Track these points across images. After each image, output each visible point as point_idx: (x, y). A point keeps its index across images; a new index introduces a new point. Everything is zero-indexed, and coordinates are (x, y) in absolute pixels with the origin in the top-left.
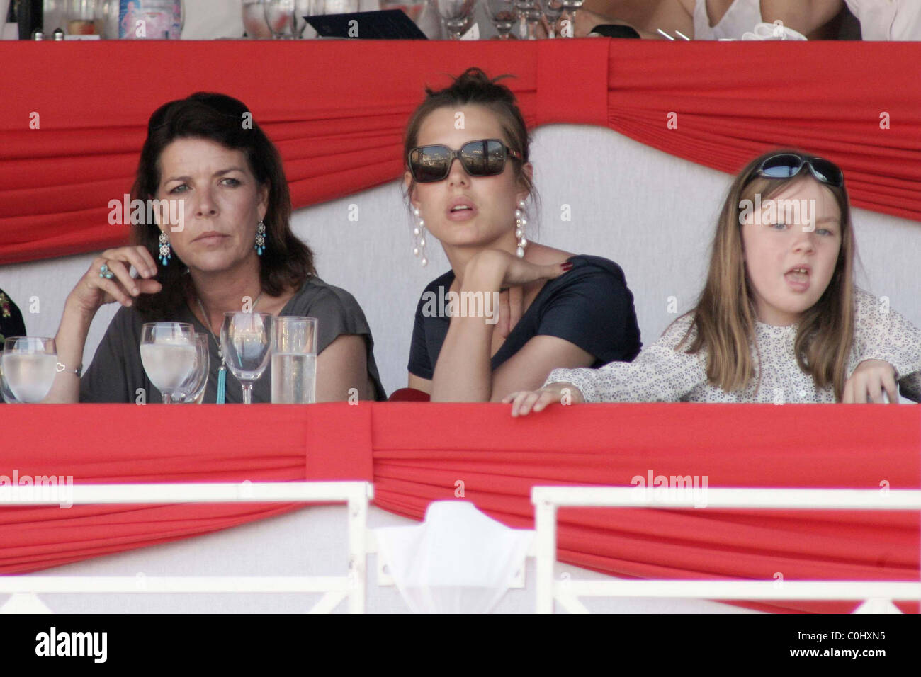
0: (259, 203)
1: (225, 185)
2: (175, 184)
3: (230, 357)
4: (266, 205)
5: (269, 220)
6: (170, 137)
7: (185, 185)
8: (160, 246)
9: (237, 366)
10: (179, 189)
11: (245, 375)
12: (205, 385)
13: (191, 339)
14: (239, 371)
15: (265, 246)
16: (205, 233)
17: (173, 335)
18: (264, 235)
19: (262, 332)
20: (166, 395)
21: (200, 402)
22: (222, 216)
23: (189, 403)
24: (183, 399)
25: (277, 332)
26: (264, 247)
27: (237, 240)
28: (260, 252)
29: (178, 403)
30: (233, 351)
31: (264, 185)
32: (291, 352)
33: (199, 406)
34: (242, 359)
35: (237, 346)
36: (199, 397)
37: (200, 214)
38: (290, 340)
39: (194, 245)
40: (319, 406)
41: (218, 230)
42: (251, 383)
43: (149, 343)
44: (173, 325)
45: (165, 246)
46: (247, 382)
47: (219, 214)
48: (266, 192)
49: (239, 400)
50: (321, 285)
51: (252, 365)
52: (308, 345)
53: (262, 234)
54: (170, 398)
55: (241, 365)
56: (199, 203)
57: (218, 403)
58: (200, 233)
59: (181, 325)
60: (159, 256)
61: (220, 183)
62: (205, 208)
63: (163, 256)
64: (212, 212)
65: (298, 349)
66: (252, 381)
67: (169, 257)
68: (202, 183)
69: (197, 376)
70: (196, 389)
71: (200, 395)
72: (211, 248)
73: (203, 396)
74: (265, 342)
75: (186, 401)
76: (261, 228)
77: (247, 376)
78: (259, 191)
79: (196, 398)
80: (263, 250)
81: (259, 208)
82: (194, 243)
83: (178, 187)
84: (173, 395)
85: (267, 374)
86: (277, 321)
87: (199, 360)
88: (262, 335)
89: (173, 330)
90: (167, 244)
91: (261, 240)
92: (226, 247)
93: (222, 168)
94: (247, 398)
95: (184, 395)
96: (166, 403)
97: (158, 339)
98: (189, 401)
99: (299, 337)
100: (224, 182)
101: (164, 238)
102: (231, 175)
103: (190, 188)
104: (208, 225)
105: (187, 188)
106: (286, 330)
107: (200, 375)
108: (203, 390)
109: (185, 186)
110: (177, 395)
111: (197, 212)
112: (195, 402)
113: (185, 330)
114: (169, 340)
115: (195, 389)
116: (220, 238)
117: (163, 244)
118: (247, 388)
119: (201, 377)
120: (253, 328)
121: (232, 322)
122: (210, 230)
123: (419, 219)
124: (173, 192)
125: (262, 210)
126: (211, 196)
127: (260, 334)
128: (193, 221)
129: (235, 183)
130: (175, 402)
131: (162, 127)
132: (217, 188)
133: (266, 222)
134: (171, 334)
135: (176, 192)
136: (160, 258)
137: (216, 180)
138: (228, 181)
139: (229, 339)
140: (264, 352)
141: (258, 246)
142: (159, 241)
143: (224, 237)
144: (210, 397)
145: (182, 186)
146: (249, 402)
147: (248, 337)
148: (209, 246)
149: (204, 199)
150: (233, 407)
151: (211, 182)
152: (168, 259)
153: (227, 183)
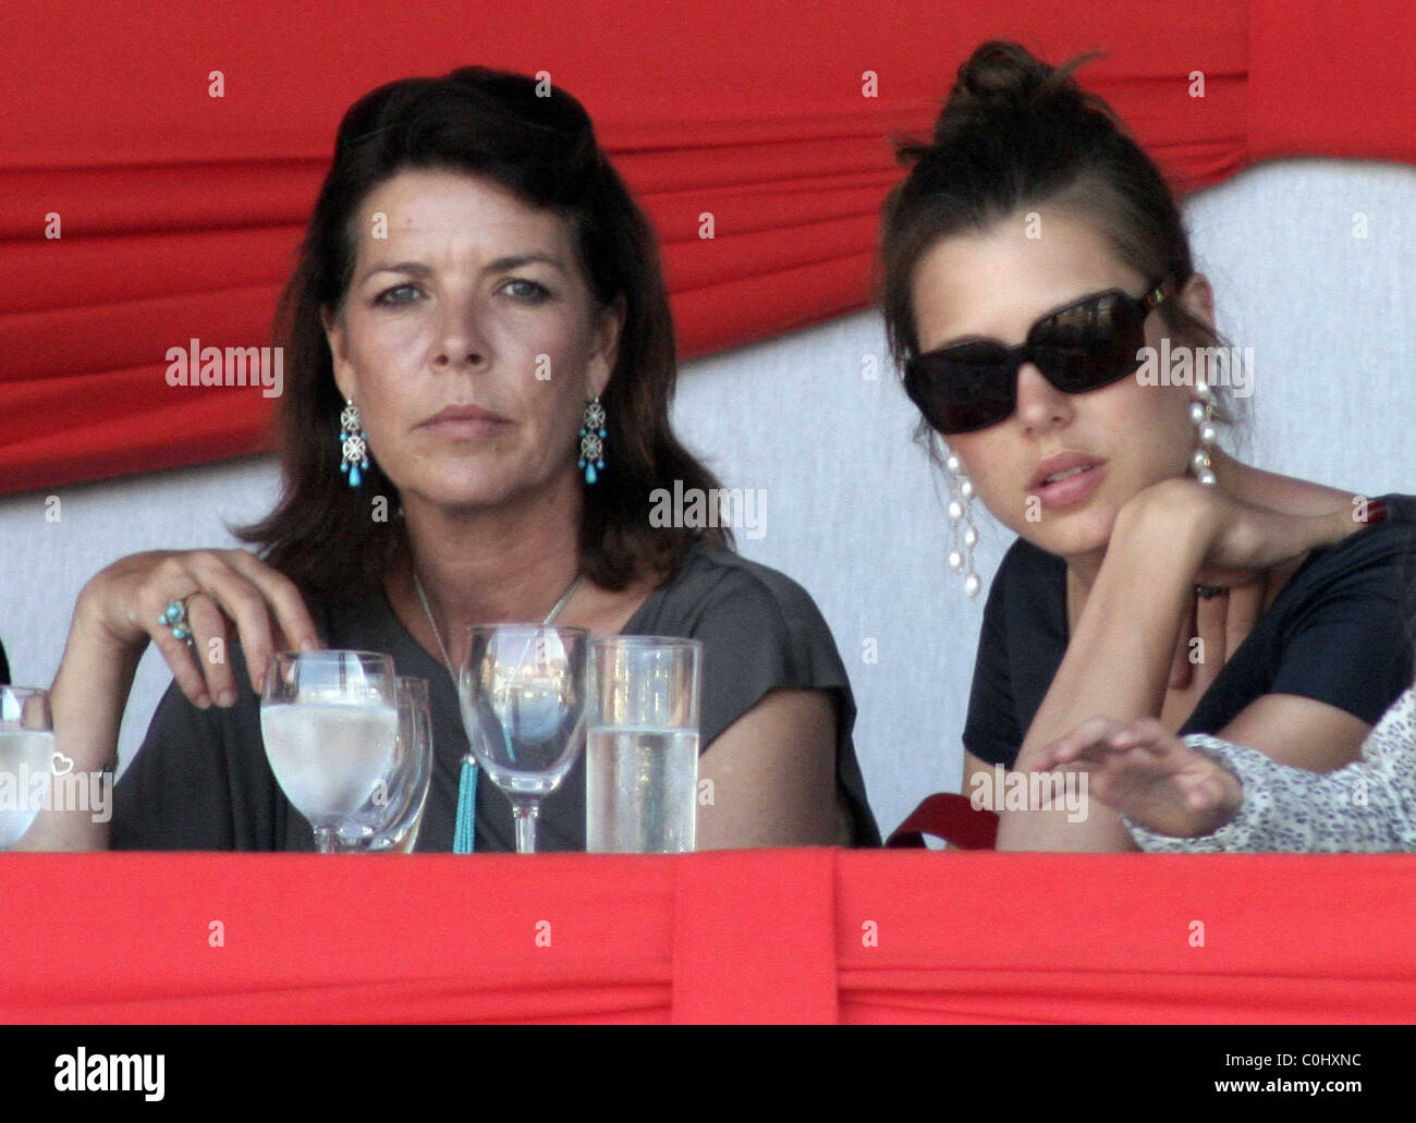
0: (592, 356)
1: (510, 297)
2: (389, 280)
3: (484, 737)
4: (613, 360)
5: (616, 398)
6: (388, 164)
7: (409, 286)
8: (343, 437)
9: (501, 760)
10: (395, 296)
11: (520, 782)
12: (422, 804)
13: (387, 692)
14: (509, 773)
15: (604, 460)
16: (450, 408)
17: (343, 682)
18: (603, 434)
19: (562, 673)
20: (324, 832)
21: (409, 849)
22: (498, 370)
23: (380, 850)
24: (366, 842)
25: (601, 674)
26: (601, 465)
27: (529, 435)
28: (591, 476)
29: (352, 852)
30: (491, 723)
31: (610, 309)
32: (636, 724)
33: (406, 856)
34: (515, 741)
35: (502, 710)
36: (406, 836)
37: (443, 360)
38: (633, 696)
39: (422, 438)
40: (704, 858)
41: (483, 404)
42: (536, 801)
43: (283, 702)
44: (342, 658)
45: (354, 437)
46: (525, 798)
47: (489, 368)
48: (614, 329)
49: (508, 843)
50: (728, 561)
51: (536, 756)
52: (679, 710)
53: (596, 432)
54: (335, 840)
55: (511, 756)
56: (443, 334)
57: (457, 850)
58: (439, 407)
59: (362, 658)
60: (340, 463)
61: (498, 292)
62: (456, 345)
63: (350, 464)
64: (473, 358)
65: (652, 717)
66: (537, 796)
67: (365, 465)
68: (454, 282)
69: (402, 782)
70: (399, 817)
71: (410, 831)
72: (460, 446)
73: (415, 834)
74: (572, 699)
75: (376, 845)
76: (595, 416)
77: (524, 784)
78: (596, 323)
79: (398, 838)
80: (599, 472)
81: (591, 364)
82: (418, 431)
83: (392, 290)
84: (341, 832)
85: (576, 780)
86: (601, 648)
87: (407, 743)
88: (564, 682)
89: (343, 669)
90: (359, 433)
91: (593, 447)
92: (500, 451)
93: (508, 251)
94: (525, 841)
95: (367, 832)
96: (324, 850)
97: (304, 691)
98: (380, 846)
99: (655, 687)
100: (510, 290)
101: (352, 419)
102: (529, 272)
103: (424, 296)
104: (458, 389)
105: (416, 294)
106: (622, 669)
107: (408, 781)
108: (416, 818)
109: (412, 289)
110: (350, 833)
111: (436, 354)
112: (399, 847)
113: (371, 669)
114: (331, 695)
115: (396, 815)
116: (487, 425)
117: (349, 434)
118: (524, 814)
119: (412, 788)
120: (542, 666)
121: (489, 651)
122: (465, 402)
123: (960, 478)
124: (382, 300)
125: (599, 373)
126: (473, 317)
127: (556, 680)
128: (425, 376)
129: (535, 293)
130: (349, 848)
131: (373, 137)
132: (493, 302)
133: (607, 401)
134: (337, 677)
135: (387, 303)
136: (344, 467)
137: (490, 281)
138: (518, 287)
139: (481, 693)
140: (569, 723)
141: (587, 460)
142: (339, 425)
143: (495, 423)
144: (436, 835)
145: (403, 286)
146: (531, 850)
147: (528, 687)
148: (458, 441)
149: (456, 324)
150: (494, 860)
151: (478, 285)
152: (361, 471)
153: (517, 292)
